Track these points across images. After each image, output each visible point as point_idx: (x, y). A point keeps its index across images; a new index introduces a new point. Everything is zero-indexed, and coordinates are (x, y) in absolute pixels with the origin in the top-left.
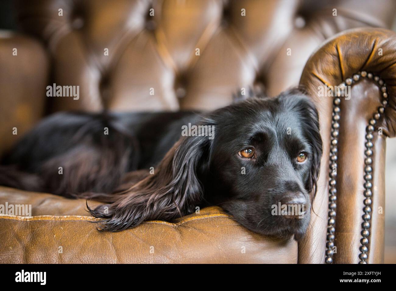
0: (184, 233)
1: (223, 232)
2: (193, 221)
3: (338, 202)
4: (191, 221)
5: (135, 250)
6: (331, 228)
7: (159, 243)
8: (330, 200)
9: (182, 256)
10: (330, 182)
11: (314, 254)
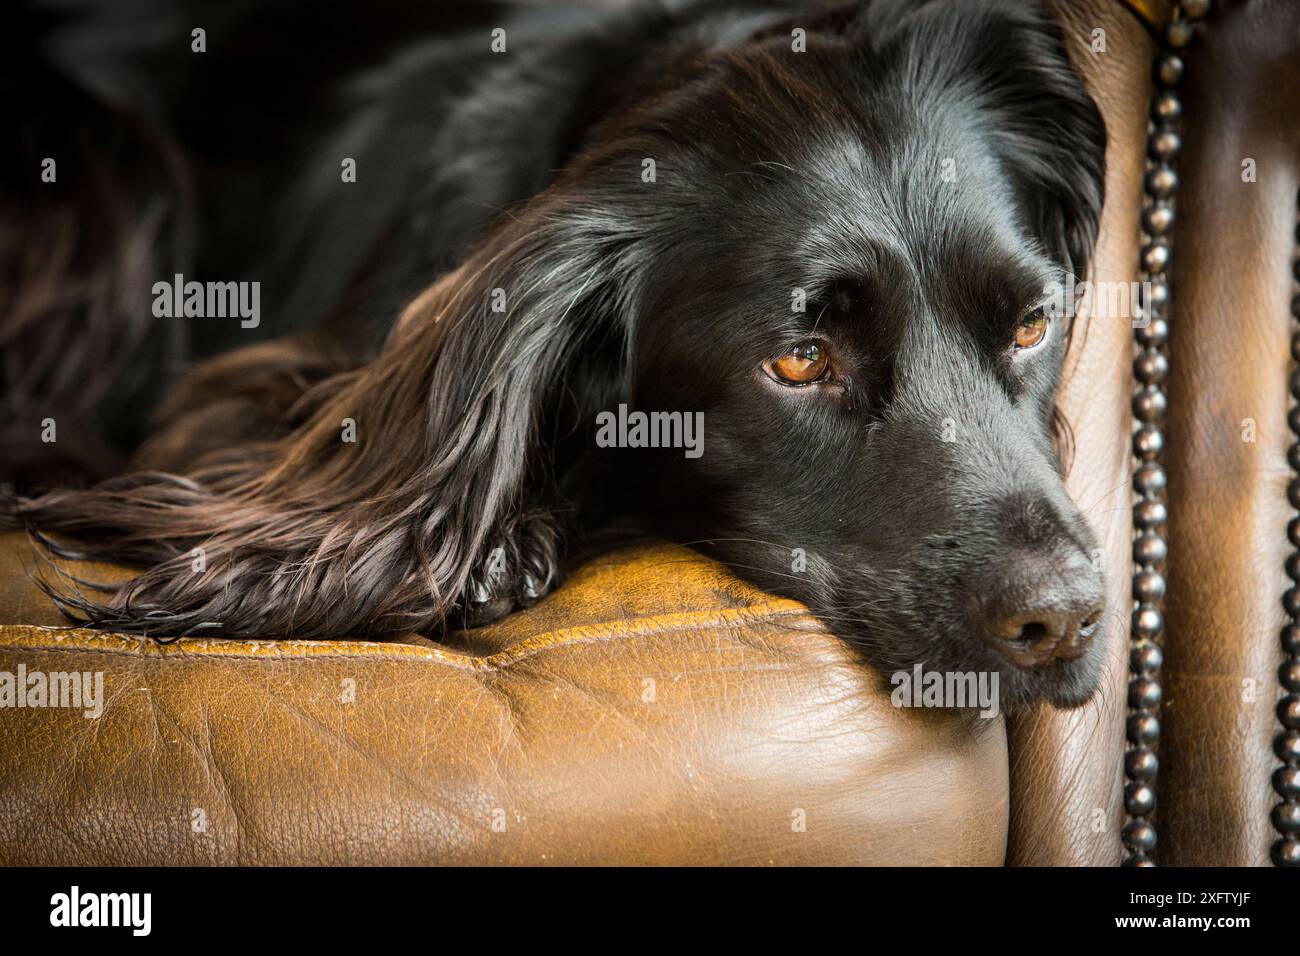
0: (533, 710)
1: (704, 704)
2: (564, 647)
3: (1173, 530)
4: (556, 650)
5: (316, 788)
6: (1146, 649)
7: (425, 754)
8: (1139, 523)
9: (526, 813)
10: (1137, 438)
11: (1078, 775)
